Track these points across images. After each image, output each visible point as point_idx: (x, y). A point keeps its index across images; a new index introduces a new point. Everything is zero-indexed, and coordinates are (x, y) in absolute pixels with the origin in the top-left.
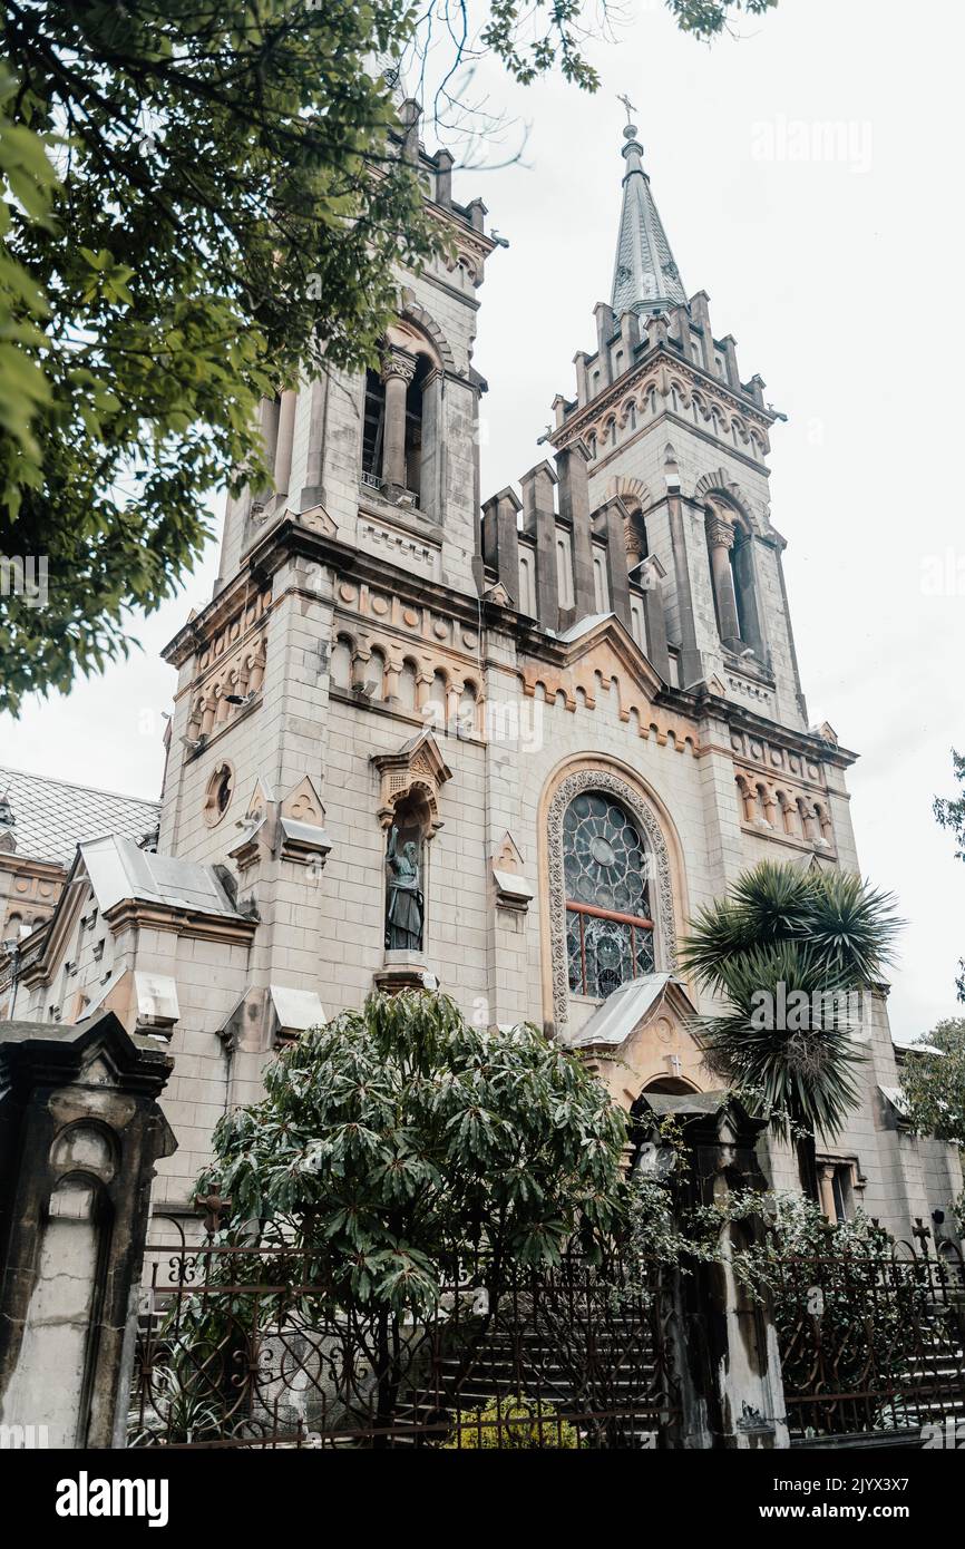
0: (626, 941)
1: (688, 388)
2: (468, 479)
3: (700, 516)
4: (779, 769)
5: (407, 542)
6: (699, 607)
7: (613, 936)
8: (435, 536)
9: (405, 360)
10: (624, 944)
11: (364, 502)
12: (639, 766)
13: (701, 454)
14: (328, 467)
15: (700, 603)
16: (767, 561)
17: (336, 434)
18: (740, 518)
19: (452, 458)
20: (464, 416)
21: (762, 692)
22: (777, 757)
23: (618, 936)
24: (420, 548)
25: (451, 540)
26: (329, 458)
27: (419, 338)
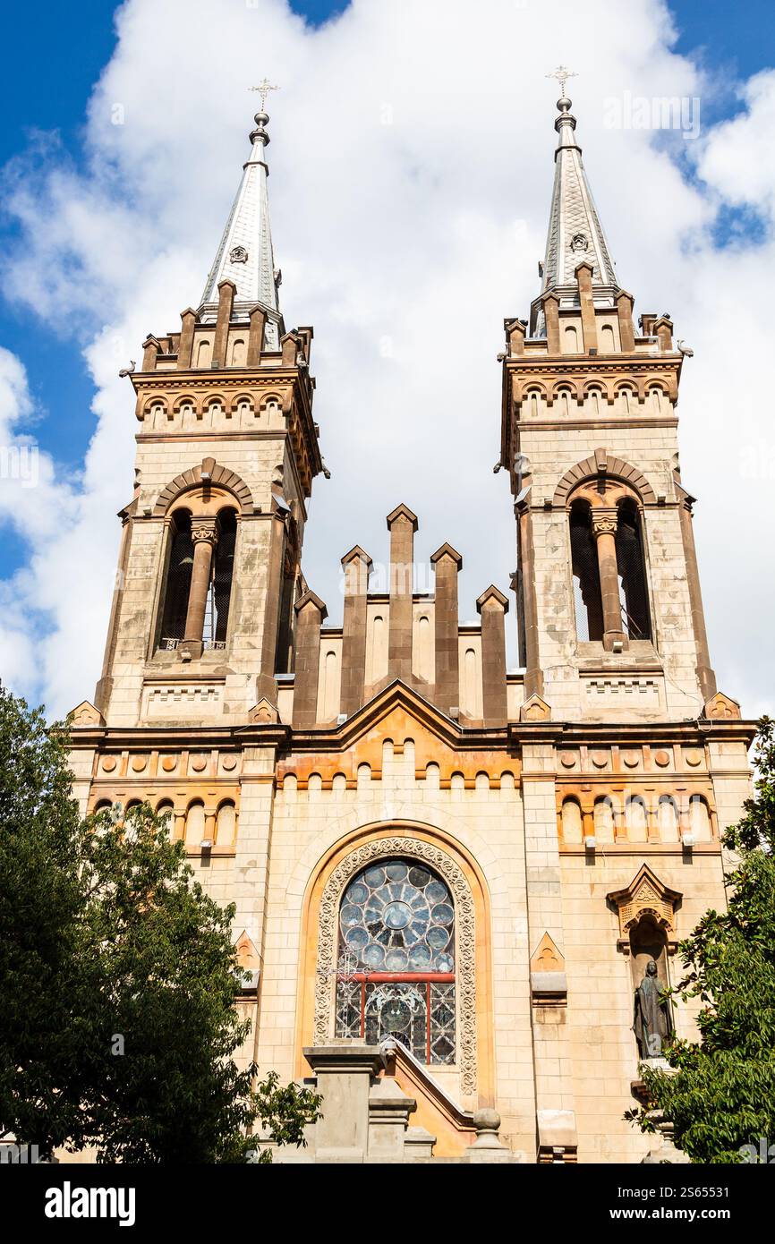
0: (420, 998)
1: (549, 385)
2: (259, 606)
3: (562, 518)
4: (639, 770)
5: (191, 689)
6: (547, 619)
7: (403, 998)
8: (219, 675)
9: (203, 523)
10: (417, 1003)
11: (148, 673)
12: (437, 820)
13: (569, 446)
14: (117, 655)
15: (550, 613)
16: (661, 527)
17: (127, 624)
18: (630, 492)
19: (244, 592)
20: (259, 547)
21: (643, 681)
22: (634, 756)
23: (411, 996)
24: (205, 689)
25: (234, 669)
26: (119, 648)
27: (223, 495)
